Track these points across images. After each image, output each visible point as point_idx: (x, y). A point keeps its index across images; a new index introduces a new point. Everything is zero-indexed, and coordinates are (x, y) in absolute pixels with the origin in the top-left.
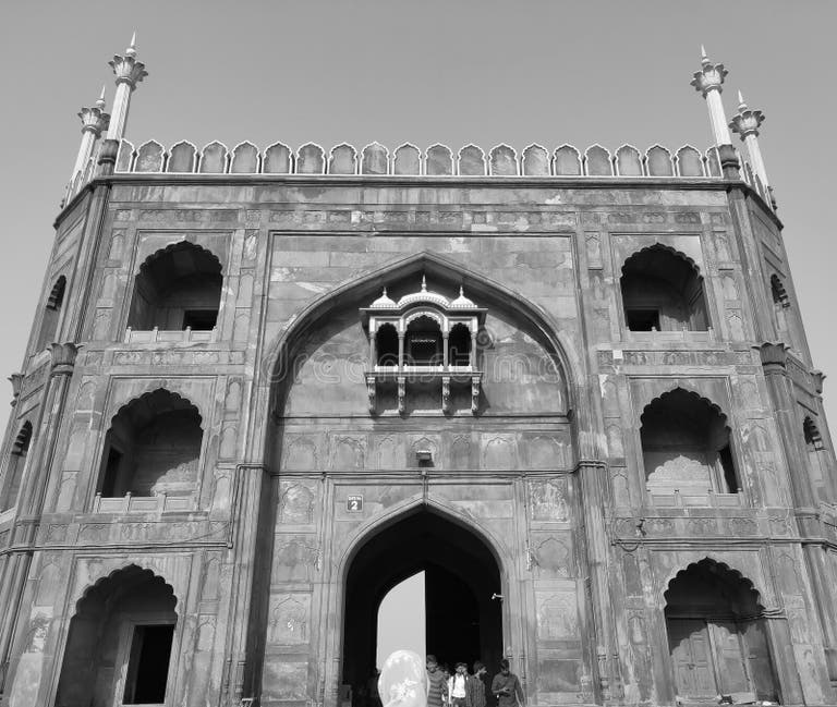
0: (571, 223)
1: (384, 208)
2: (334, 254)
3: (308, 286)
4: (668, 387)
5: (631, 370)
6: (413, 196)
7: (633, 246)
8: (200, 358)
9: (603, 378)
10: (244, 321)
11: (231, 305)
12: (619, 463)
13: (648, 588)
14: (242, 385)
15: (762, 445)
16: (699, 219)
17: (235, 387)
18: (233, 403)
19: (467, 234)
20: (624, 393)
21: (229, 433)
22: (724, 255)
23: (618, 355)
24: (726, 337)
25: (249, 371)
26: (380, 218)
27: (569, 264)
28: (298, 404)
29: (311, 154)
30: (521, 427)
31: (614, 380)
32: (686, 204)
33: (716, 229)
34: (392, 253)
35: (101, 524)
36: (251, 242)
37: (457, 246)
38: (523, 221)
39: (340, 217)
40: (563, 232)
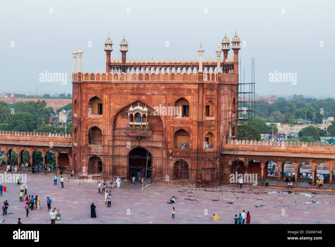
0: (166, 93)
1: (130, 89)
2: (121, 99)
3: (117, 106)
4: (180, 128)
5: (173, 125)
6: (135, 86)
7: (177, 98)
8: (100, 120)
9: (168, 126)
10: (107, 113)
11: (104, 110)
12: (169, 143)
13: (171, 163)
15: (194, 140)
16: (191, 92)
17: (107, 126)
18: (106, 130)
19: (145, 95)
20: (172, 129)
21: (106, 134)
22: (195, 100)
23: (171, 122)
24: (192, 119)
25: (109, 123)
26: (129, 91)
27: (165, 102)
28: (118, 127)
29: (116, 75)
30: (156, 133)
31: (170, 127)
32: (189, 88)
33: (194, 94)
34: (132, 99)
35: (89, 149)
36: (107, 96)
37: (144, 97)
38: (156, 92)
39: (122, 91)
40: (164, 94)
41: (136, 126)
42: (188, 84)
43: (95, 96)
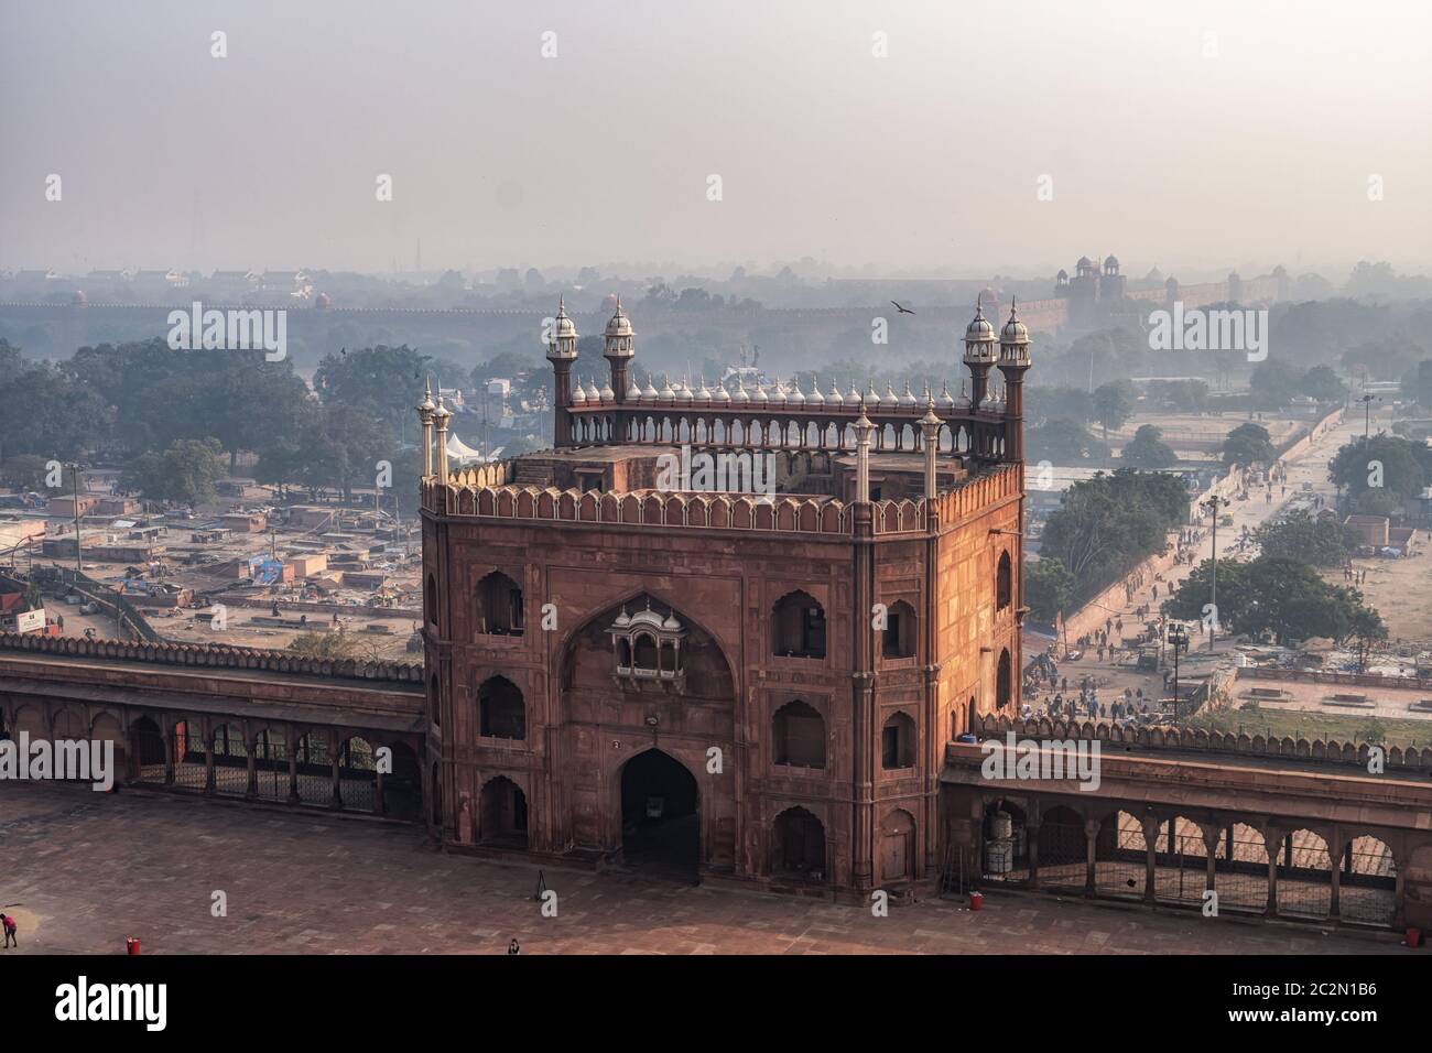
0: (741, 569)
1: (617, 551)
2: (588, 586)
3: (573, 609)
4: (792, 699)
5: (769, 685)
6: (635, 542)
7: (780, 590)
8: (516, 656)
9: (752, 689)
10: (538, 632)
11: (530, 621)
12: (756, 745)
13: (763, 819)
14: (542, 676)
15: (842, 742)
16: (830, 570)
17: (538, 677)
18: (539, 690)
19: (670, 574)
20: (764, 700)
21: (539, 706)
22: (843, 602)
23: (763, 674)
24: (833, 666)
25: (545, 668)
26: (615, 559)
27: (737, 602)
28: (580, 679)
30: (712, 705)
31: (759, 692)
32: (822, 556)
33: (841, 580)
34: (624, 585)
35: (481, 752)
36: (536, 574)
37: (664, 584)
38: (708, 565)
39: (589, 556)
40: (734, 575)
41: (640, 680)
42: (818, 543)
43: (496, 572)
